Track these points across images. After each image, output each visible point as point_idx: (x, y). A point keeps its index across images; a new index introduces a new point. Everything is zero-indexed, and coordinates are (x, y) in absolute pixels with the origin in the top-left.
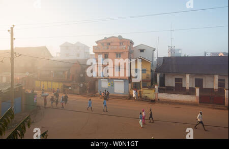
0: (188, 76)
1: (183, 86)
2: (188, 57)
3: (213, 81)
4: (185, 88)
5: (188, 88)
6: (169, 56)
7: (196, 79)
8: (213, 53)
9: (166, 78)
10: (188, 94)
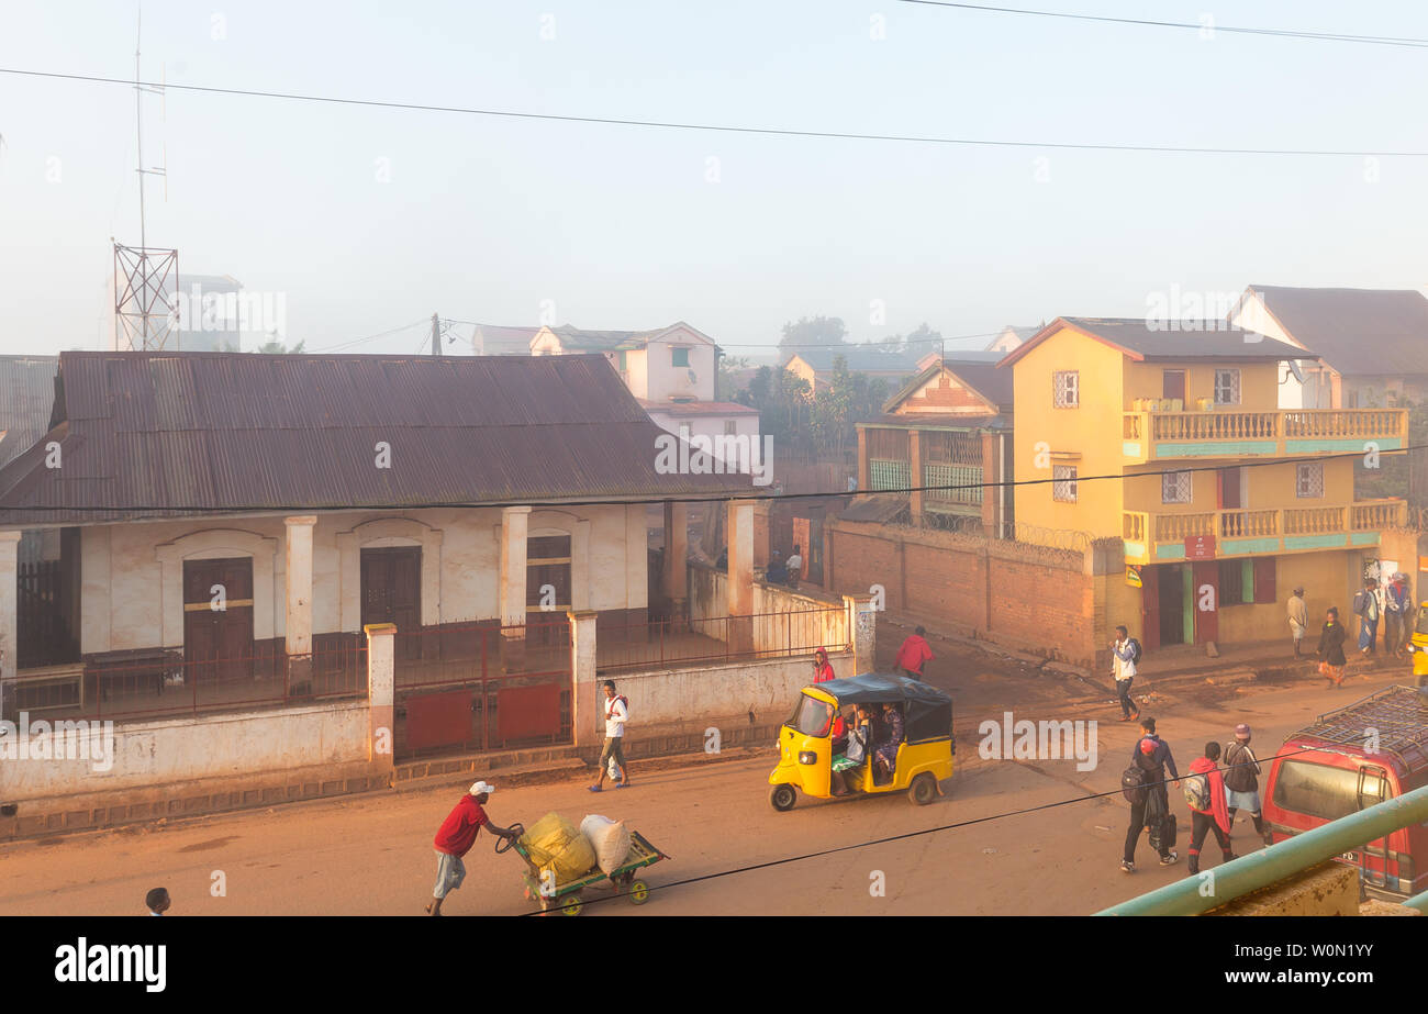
0: (300, 534)
1: (262, 631)
2: (296, 359)
3: (496, 561)
4: (279, 643)
5: (299, 644)
6: (124, 347)
7: (368, 559)
8: (488, 332)
9: (93, 569)
10: (301, 695)
